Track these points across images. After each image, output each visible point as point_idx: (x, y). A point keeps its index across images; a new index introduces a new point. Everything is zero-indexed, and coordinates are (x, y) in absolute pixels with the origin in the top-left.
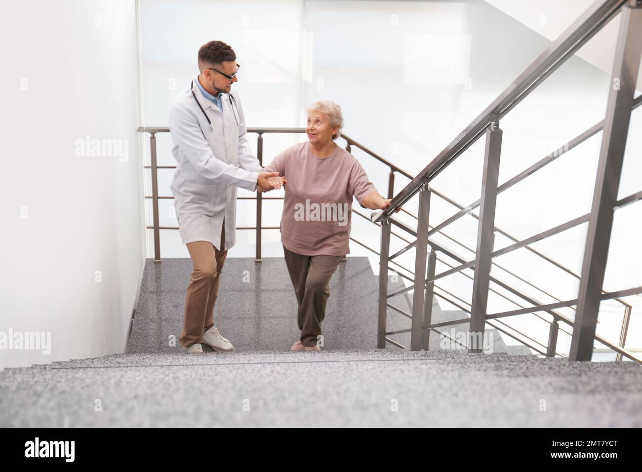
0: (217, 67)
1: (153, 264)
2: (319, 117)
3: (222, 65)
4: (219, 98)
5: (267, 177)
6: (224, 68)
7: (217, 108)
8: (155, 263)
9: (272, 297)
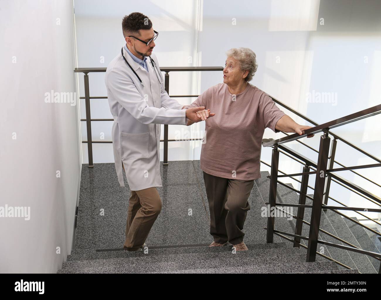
0: (136, 34)
1: (88, 169)
2: (231, 62)
3: (139, 33)
4: (145, 61)
5: (195, 111)
6: (140, 35)
7: (144, 69)
8: (89, 168)
9: (179, 194)
